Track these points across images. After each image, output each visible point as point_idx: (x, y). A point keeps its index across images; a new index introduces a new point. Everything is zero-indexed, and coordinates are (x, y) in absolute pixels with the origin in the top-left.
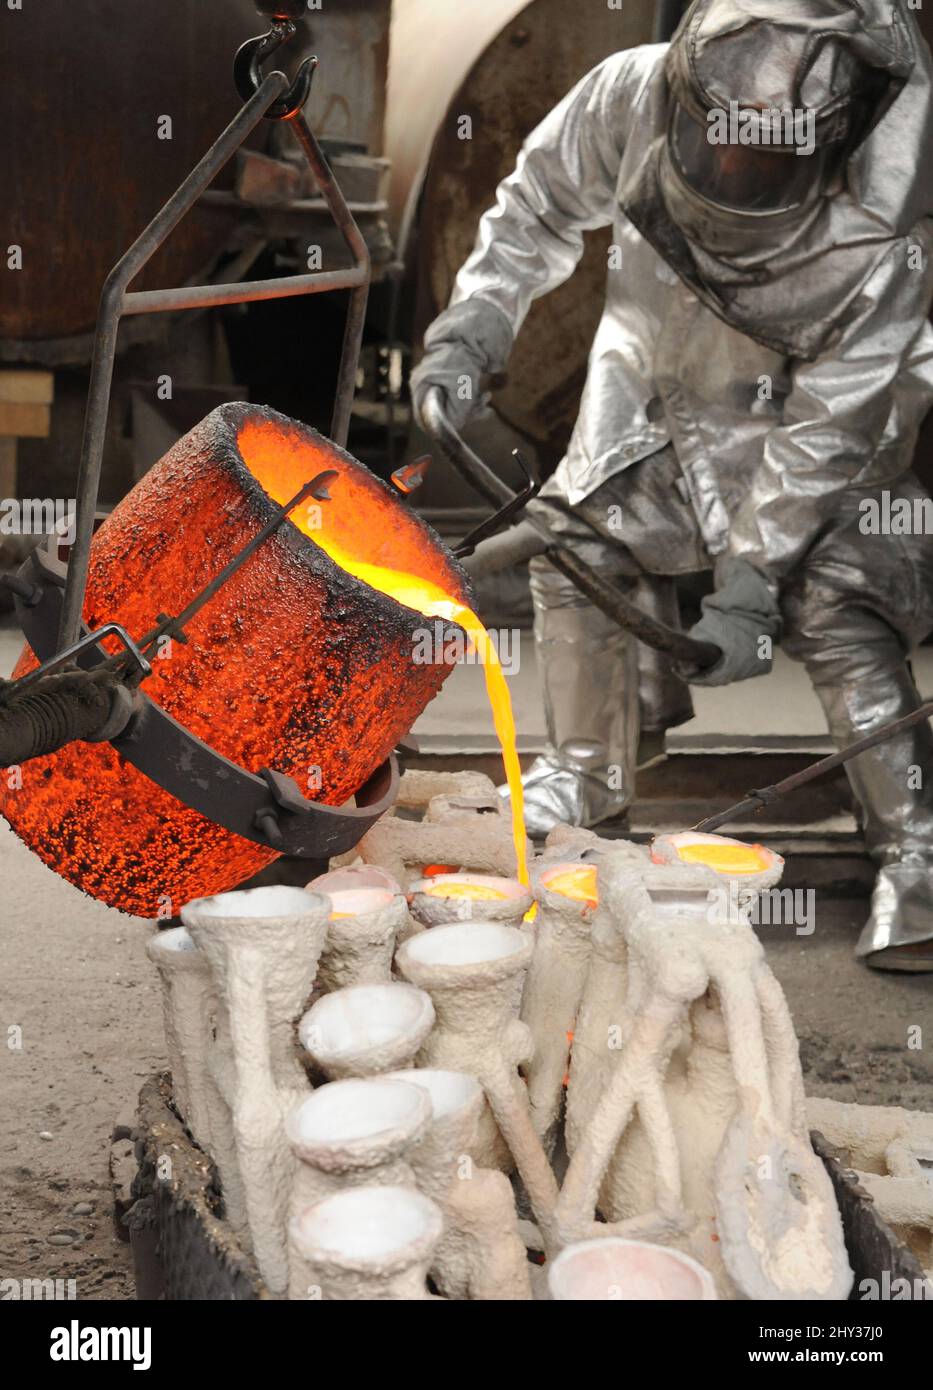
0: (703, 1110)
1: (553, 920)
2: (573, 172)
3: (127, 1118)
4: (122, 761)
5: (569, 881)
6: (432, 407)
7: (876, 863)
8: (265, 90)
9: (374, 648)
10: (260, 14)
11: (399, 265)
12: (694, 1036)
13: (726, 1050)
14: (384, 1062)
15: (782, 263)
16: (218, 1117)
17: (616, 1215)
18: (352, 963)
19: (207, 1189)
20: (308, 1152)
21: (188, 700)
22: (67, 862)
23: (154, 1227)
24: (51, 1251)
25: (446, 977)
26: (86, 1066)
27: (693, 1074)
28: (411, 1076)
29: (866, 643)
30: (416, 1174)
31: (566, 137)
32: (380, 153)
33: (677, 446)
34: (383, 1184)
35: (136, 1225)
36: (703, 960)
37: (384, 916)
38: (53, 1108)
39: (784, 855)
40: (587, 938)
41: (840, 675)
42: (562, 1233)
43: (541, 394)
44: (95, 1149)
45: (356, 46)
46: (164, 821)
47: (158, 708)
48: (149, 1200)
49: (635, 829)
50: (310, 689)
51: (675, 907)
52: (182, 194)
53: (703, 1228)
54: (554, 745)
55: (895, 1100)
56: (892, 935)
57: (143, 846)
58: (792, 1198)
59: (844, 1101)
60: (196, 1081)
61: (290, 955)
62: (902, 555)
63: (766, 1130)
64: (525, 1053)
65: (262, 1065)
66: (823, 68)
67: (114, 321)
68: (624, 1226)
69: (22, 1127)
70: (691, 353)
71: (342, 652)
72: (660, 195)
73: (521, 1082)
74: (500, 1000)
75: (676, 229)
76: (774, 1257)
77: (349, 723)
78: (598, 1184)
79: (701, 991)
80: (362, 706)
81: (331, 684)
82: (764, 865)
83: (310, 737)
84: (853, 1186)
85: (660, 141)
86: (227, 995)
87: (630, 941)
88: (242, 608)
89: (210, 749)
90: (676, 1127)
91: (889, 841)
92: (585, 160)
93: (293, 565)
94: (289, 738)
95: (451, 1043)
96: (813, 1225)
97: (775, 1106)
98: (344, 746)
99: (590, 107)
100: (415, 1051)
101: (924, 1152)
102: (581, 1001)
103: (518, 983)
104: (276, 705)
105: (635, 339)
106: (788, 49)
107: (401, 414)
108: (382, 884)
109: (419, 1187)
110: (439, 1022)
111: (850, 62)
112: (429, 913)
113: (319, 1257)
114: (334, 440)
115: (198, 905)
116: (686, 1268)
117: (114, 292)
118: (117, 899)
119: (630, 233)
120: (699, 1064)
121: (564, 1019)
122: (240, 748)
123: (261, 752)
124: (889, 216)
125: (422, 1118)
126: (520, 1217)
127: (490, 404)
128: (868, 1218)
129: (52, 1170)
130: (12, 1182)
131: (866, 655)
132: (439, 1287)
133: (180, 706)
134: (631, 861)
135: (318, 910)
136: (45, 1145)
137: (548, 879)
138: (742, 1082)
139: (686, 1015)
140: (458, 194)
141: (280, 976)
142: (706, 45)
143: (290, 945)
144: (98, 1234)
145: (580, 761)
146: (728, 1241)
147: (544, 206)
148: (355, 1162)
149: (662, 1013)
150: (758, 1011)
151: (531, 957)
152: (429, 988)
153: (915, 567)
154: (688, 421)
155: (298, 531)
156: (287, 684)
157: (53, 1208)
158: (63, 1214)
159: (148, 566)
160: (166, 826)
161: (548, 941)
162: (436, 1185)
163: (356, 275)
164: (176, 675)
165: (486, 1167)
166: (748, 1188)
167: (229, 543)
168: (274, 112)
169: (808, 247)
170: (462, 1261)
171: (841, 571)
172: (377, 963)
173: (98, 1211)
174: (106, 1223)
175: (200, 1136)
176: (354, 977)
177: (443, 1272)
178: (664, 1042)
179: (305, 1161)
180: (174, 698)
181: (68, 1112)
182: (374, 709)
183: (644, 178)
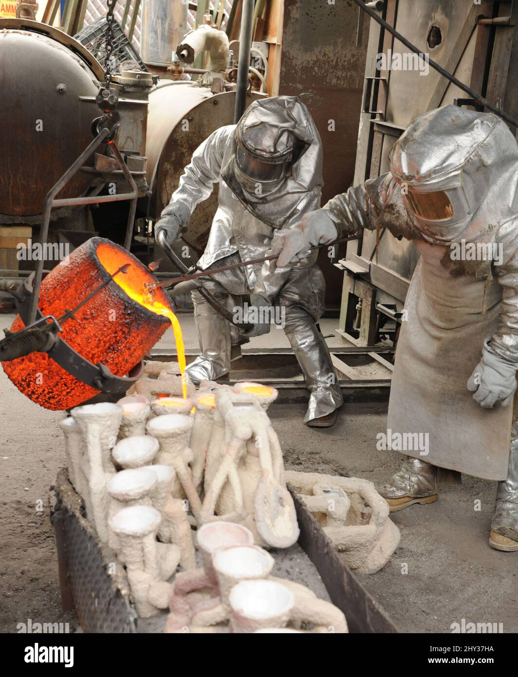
0: (251, 477)
1: (200, 413)
2: (208, 164)
3: (54, 483)
4: (49, 357)
5: (206, 399)
6: (161, 236)
7: (310, 392)
8: (102, 134)
9: (139, 324)
10: (100, 110)
11: (151, 192)
12: (248, 452)
13: (258, 456)
14: (142, 463)
15: (272, 197)
16: (84, 482)
17: (221, 513)
18: (131, 429)
19: (80, 507)
20: (115, 494)
21: (74, 338)
22: (27, 390)
23: (62, 521)
24: (28, 529)
25: (163, 433)
26: (41, 465)
27: (247, 465)
28: (151, 467)
29: (301, 318)
30: (153, 501)
31: (205, 152)
32: (144, 155)
33: (240, 253)
34: (141, 505)
35: (56, 520)
36: (251, 426)
37: (142, 412)
38: (29, 480)
39: (278, 389)
40: (212, 419)
41: (293, 329)
42: (203, 520)
43: (199, 234)
44: (43, 493)
45: (135, 121)
46: (62, 378)
47: (62, 340)
48: (61, 512)
49: (231, 381)
50: (116, 337)
51: (241, 408)
52: (73, 167)
53: (250, 517)
54: (202, 352)
55: (316, 470)
56: (315, 415)
57: (54, 387)
58: (279, 505)
59: (300, 471)
60: (77, 470)
61: (109, 426)
62: (312, 290)
63: (271, 483)
64: (190, 459)
65: (99, 465)
66: (284, 138)
67: (49, 209)
68: (224, 517)
69: (19, 486)
70: (243, 223)
71: (128, 325)
72: (233, 173)
73: (189, 468)
74: (182, 441)
75: (238, 183)
76: (273, 526)
77: (129, 349)
78: (215, 503)
79: (250, 436)
80: (134, 344)
81: (123, 336)
82: (271, 393)
83: (115, 353)
84: (300, 501)
85: (234, 156)
86: (87, 441)
87: (226, 420)
88: (95, 308)
89: (80, 355)
90: (242, 483)
91: (313, 384)
92: (211, 160)
93: (113, 295)
94: (108, 353)
95: (165, 456)
96: (286, 515)
97: (274, 475)
98: (127, 357)
99: (213, 143)
100: (153, 458)
101: (324, 488)
102: (210, 441)
103: (189, 434)
104: (104, 342)
105: (228, 217)
106: (273, 133)
107: (151, 241)
108: (143, 401)
109: (153, 506)
110: (161, 449)
111: (293, 137)
112: (158, 411)
113: (118, 531)
114: (125, 248)
115: (77, 410)
116: (243, 531)
117: (49, 200)
118: (44, 404)
119: (224, 184)
120: (249, 461)
121: (204, 447)
122: (91, 356)
123: (98, 357)
124: (306, 185)
125: (154, 482)
126: (188, 514)
127: (181, 237)
128: (305, 511)
129: (29, 501)
130: (14, 505)
131: (301, 323)
132: (161, 539)
133: (71, 340)
134: (226, 392)
135: (119, 411)
136: (25, 493)
137: (199, 398)
138: (264, 467)
139: (245, 445)
140: (170, 169)
141: (105, 434)
142: (247, 129)
143: (109, 423)
144: (44, 523)
145: (212, 356)
146: (258, 521)
147: (200, 174)
148: (131, 498)
149: (236, 444)
150: (268, 443)
151: (193, 426)
152: (157, 437)
153: (317, 294)
154: (244, 245)
155: (116, 283)
156: (108, 335)
157: (29, 514)
158: (32, 516)
159: (63, 292)
160: (62, 381)
161: (198, 420)
162: (159, 505)
163: (133, 195)
164: (70, 330)
165: (177, 498)
166: (265, 503)
167: (92, 286)
168: (105, 141)
169: (280, 193)
170: (168, 530)
171: (292, 295)
172: (139, 429)
173: (45, 515)
174: (47, 519)
175: (78, 489)
176: (131, 434)
177: (162, 534)
178: (237, 454)
179: (114, 498)
180: (69, 337)
181: (35, 481)
182: (138, 345)
183: (229, 166)
